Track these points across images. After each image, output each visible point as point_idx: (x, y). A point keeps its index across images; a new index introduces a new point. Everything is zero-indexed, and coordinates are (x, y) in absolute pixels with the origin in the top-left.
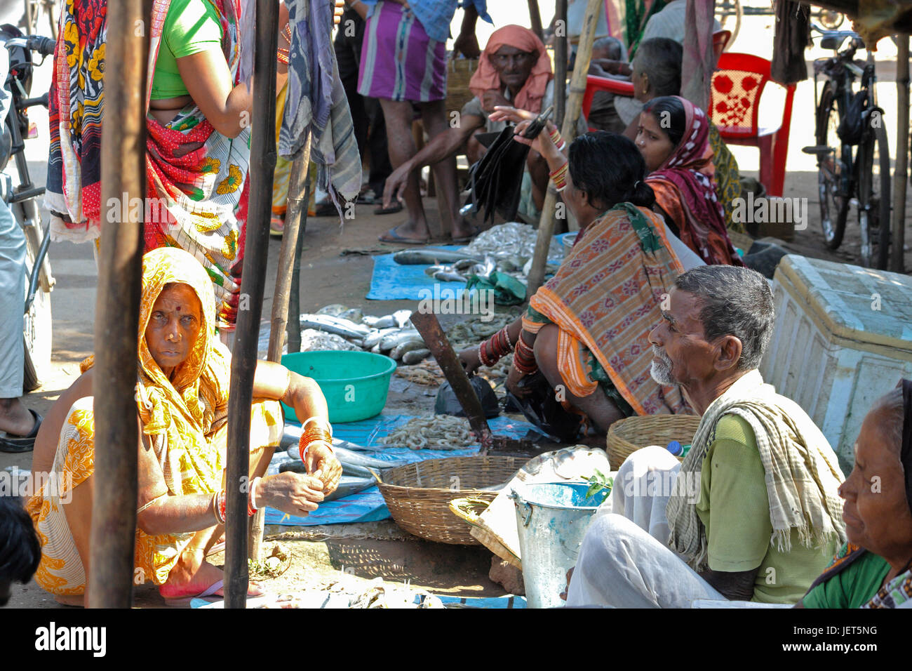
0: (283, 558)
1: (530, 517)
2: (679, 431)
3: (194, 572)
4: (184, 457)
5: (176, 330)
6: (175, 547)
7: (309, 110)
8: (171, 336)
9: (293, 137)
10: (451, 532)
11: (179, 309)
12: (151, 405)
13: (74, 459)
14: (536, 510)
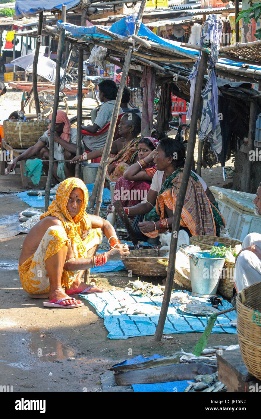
0: (96, 282)
1: (197, 262)
2: (206, 241)
3: (79, 285)
4: (78, 245)
5: (75, 204)
6: (74, 277)
7: (212, 126)
8: (74, 206)
9: (206, 134)
10: (152, 272)
11: (77, 197)
12: (70, 228)
13: (52, 246)
14: (199, 260)
